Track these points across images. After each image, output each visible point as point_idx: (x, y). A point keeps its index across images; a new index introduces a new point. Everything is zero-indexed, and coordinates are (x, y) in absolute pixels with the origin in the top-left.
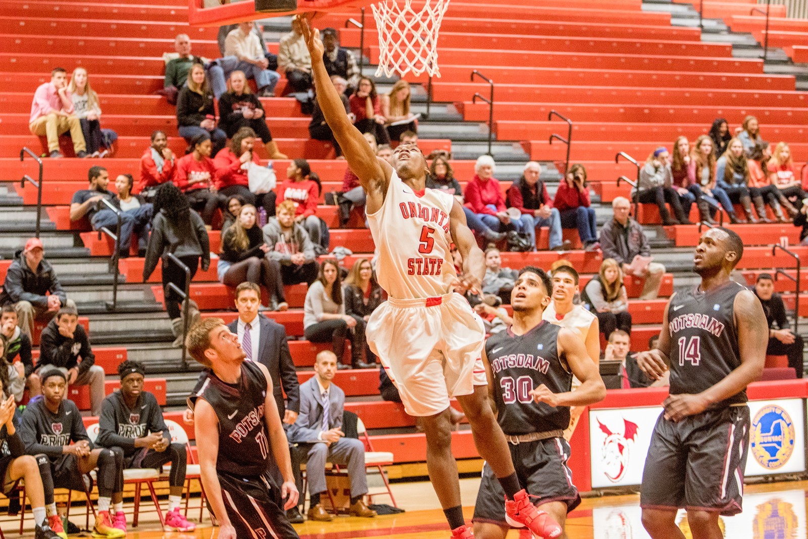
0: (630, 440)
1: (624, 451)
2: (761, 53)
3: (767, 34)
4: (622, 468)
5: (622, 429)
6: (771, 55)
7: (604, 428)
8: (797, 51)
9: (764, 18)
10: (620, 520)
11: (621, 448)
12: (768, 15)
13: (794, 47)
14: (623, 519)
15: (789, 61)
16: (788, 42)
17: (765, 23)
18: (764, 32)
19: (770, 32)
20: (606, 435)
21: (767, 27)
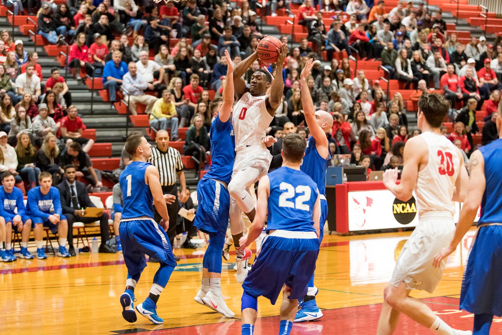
0: (369, 207)
1: (366, 212)
2: (455, 21)
3: (458, 12)
4: (365, 221)
5: (365, 201)
6: (460, 22)
7: (355, 201)
8: (472, 20)
9: (456, 5)
10: (364, 247)
11: (364, 211)
12: (458, 3)
13: (471, 18)
14: (365, 247)
15: (468, 25)
16: (468, 16)
17: (457, 7)
18: (456, 11)
19: (460, 11)
20: (357, 204)
21: (458, 9)
